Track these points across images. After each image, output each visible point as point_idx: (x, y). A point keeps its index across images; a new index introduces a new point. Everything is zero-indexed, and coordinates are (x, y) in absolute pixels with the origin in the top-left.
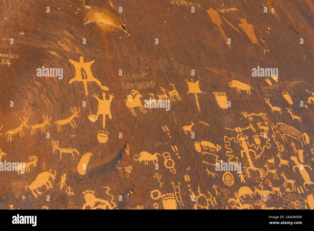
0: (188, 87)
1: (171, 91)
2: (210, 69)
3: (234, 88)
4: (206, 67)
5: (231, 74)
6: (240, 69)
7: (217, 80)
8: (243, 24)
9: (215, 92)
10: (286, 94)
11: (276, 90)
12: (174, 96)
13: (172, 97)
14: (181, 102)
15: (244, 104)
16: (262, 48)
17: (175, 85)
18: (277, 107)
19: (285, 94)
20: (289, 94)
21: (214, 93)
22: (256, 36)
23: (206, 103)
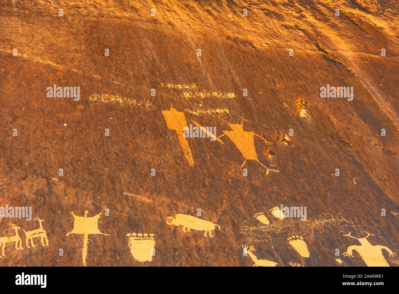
0: (73, 223)
1: (32, 230)
2: (134, 195)
3: (176, 227)
4: (126, 192)
5: (179, 204)
6: (202, 198)
7: (142, 213)
8: (233, 132)
9: (131, 233)
10: (298, 240)
11: (275, 232)
12: (35, 238)
13: (29, 241)
14: (47, 249)
15: (190, 255)
16: (265, 167)
17: (45, 220)
18: (269, 260)
19: (296, 239)
20: (305, 240)
21: (129, 235)
22: (256, 148)
23: (105, 251)
